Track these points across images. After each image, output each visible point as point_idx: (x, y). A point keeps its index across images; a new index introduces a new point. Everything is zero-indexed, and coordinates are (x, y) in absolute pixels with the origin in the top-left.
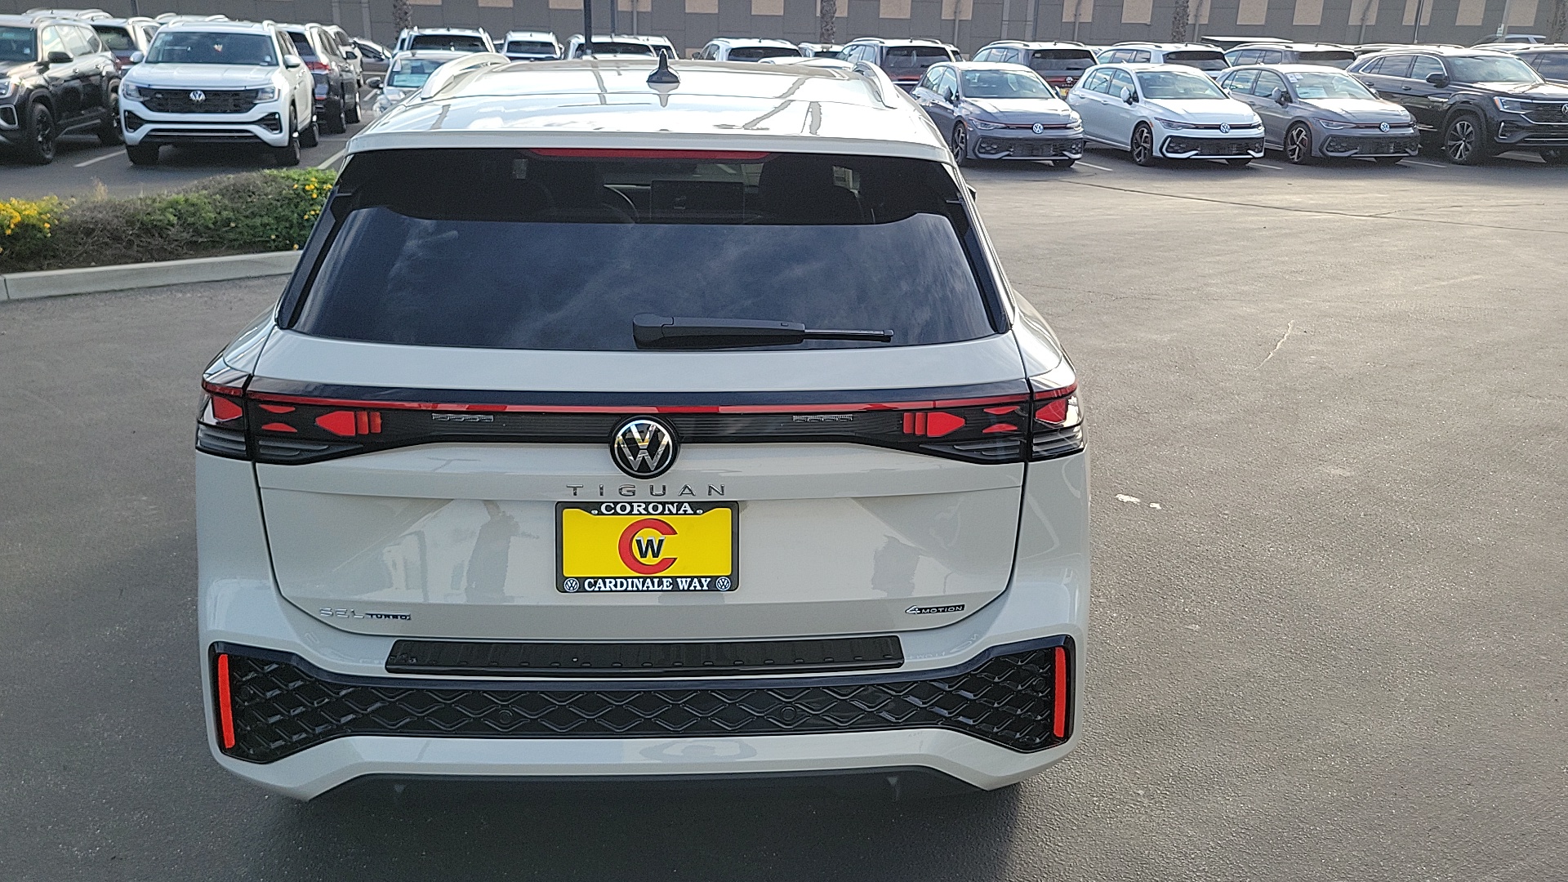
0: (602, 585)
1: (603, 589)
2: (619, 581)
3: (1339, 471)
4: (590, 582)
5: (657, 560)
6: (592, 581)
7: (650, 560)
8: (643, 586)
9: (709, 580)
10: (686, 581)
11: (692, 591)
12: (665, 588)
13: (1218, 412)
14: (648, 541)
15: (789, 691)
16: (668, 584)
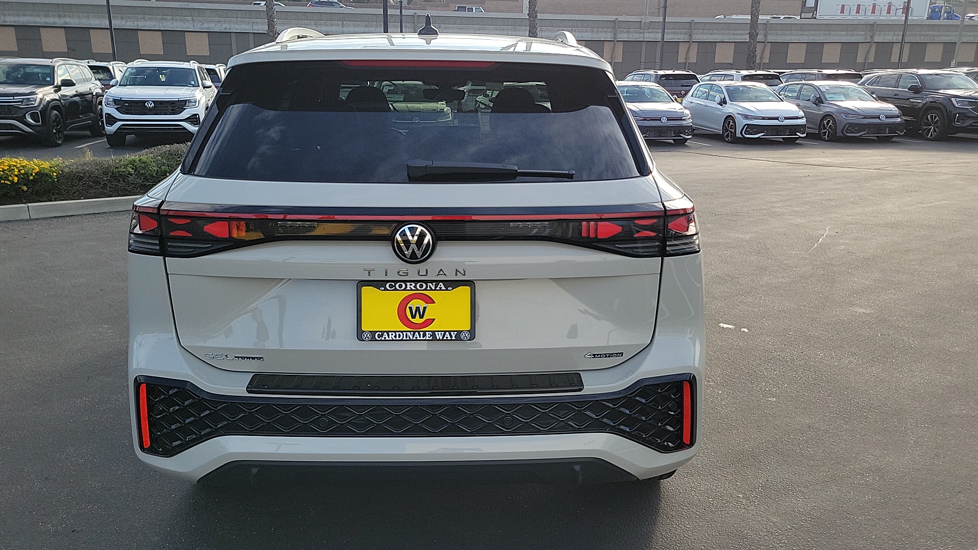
0: (387, 336)
1: (387, 338)
2: (397, 333)
3: (863, 310)
4: (379, 334)
5: (422, 320)
6: (380, 333)
7: (417, 320)
8: (413, 337)
9: (456, 333)
10: (441, 334)
11: (445, 340)
12: (427, 338)
13: (783, 277)
14: (416, 307)
15: (509, 406)
16: (429, 335)
